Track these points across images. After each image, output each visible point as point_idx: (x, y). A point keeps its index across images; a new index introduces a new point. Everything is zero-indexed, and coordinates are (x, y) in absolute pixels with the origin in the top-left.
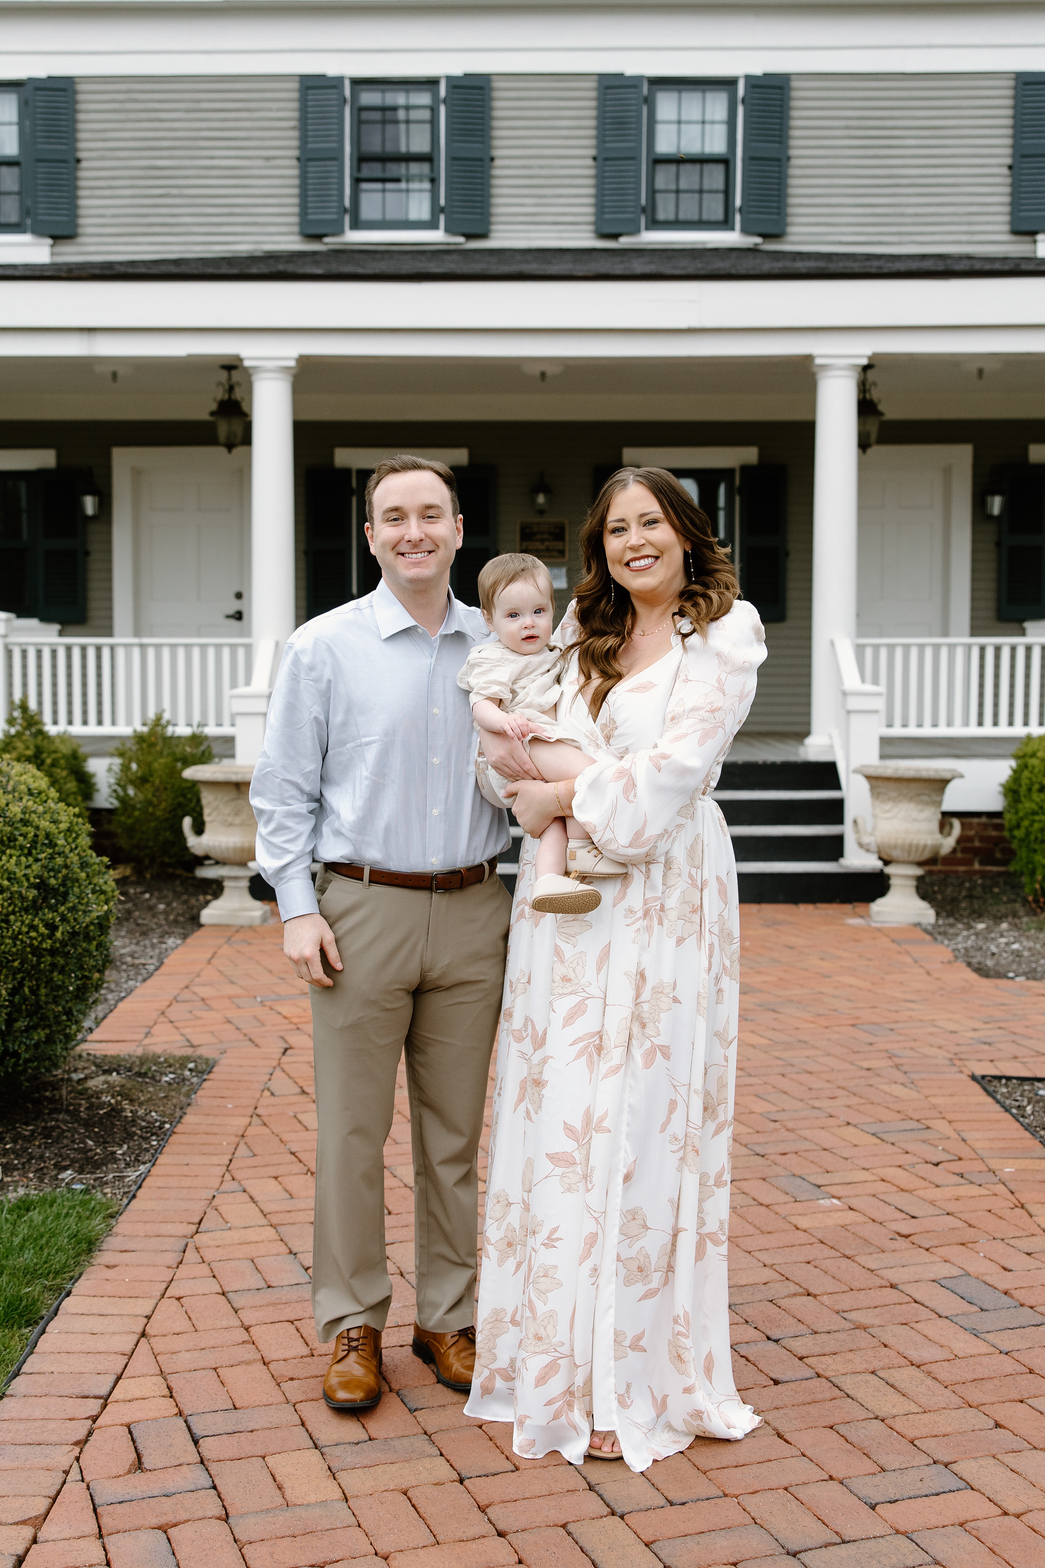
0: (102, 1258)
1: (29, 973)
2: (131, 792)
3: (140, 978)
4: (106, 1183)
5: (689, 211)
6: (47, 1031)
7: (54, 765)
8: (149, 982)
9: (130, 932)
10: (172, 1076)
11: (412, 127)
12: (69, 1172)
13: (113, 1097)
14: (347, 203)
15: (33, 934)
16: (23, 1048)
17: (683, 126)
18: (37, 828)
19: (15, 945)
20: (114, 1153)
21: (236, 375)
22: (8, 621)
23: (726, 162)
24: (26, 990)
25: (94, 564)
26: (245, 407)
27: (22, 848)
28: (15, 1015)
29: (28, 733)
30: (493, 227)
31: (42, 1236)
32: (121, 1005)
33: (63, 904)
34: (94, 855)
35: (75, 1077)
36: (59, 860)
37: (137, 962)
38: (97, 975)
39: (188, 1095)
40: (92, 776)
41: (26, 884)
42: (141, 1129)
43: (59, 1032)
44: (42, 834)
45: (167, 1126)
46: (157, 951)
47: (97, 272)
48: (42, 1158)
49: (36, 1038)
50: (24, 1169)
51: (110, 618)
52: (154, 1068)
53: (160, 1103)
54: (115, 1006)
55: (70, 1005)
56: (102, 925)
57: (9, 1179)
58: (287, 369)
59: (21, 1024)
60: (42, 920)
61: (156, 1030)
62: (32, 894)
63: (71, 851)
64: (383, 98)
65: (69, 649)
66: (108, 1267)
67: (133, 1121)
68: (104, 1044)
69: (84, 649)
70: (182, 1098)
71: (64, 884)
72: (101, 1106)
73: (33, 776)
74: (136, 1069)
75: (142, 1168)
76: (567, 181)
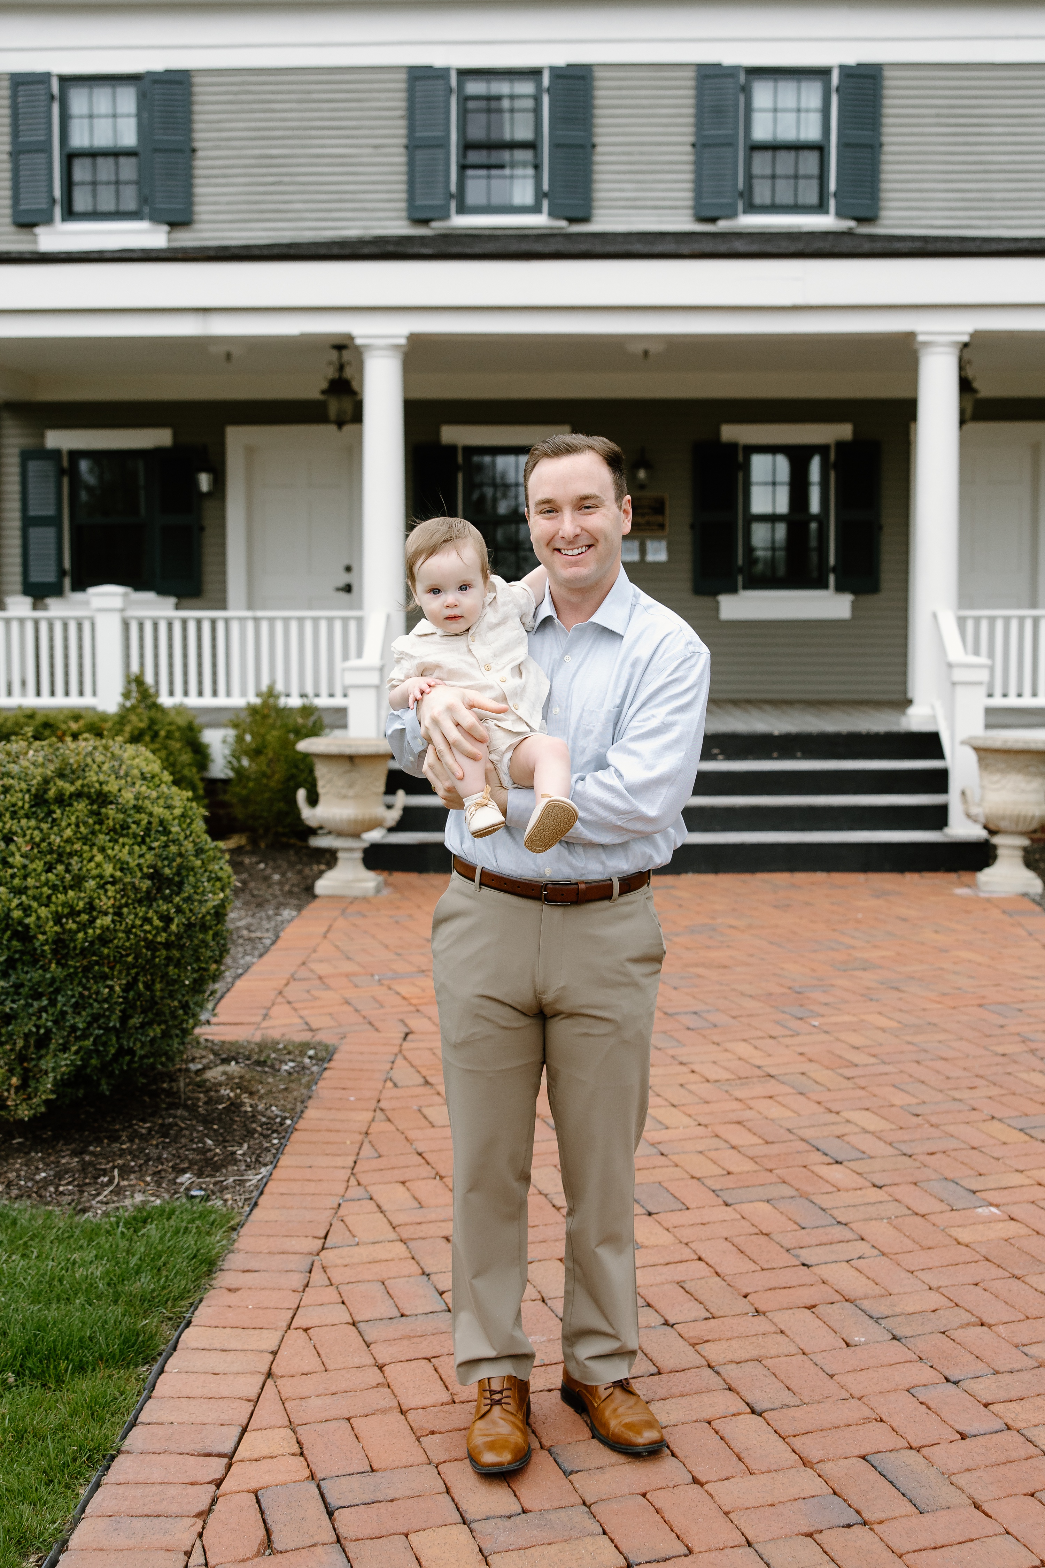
0: (224, 1279)
1: (143, 968)
4: (227, 1188)
5: (785, 195)
6: (163, 1027)
7: (168, 737)
10: (292, 1065)
11: (516, 115)
12: (188, 1176)
13: (232, 1090)
14: (453, 189)
16: (139, 1044)
17: (779, 114)
18: (151, 815)
19: (129, 939)
20: (234, 1153)
21: (347, 354)
23: (821, 149)
24: (141, 986)
25: (209, 539)
26: (355, 386)
27: (135, 836)
28: (129, 1012)
29: (142, 706)
30: (595, 211)
31: (159, 1256)
32: (237, 984)
33: (178, 894)
34: (210, 839)
35: (193, 1067)
36: (174, 849)
38: (213, 966)
39: (309, 1086)
40: (208, 747)
41: (139, 874)
42: (261, 1126)
43: (176, 1027)
44: (155, 821)
45: (288, 1122)
46: (273, 923)
47: (212, 254)
48: (159, 1159)
49: (152, 1034)
50: (141, 1172)
51: (223, 591)
52: (273, 1055)
53: (281, 1096)
55: (186, 998)
56: (219, 915)
57: (125, 1182)
58: (397, 347)
60: (156, 912)
61: (274, 1012)
62: (146, 884)
63: (186, 837)
64: (489, 88)
67: (253, 1116)
68: (225, 1028)
69: (199, 622)
70: (303, 1090)
71: (178, 874)
72: (220, 1099)
74: (256, 1057)
75: (264, 1171)
76: (667, 167)
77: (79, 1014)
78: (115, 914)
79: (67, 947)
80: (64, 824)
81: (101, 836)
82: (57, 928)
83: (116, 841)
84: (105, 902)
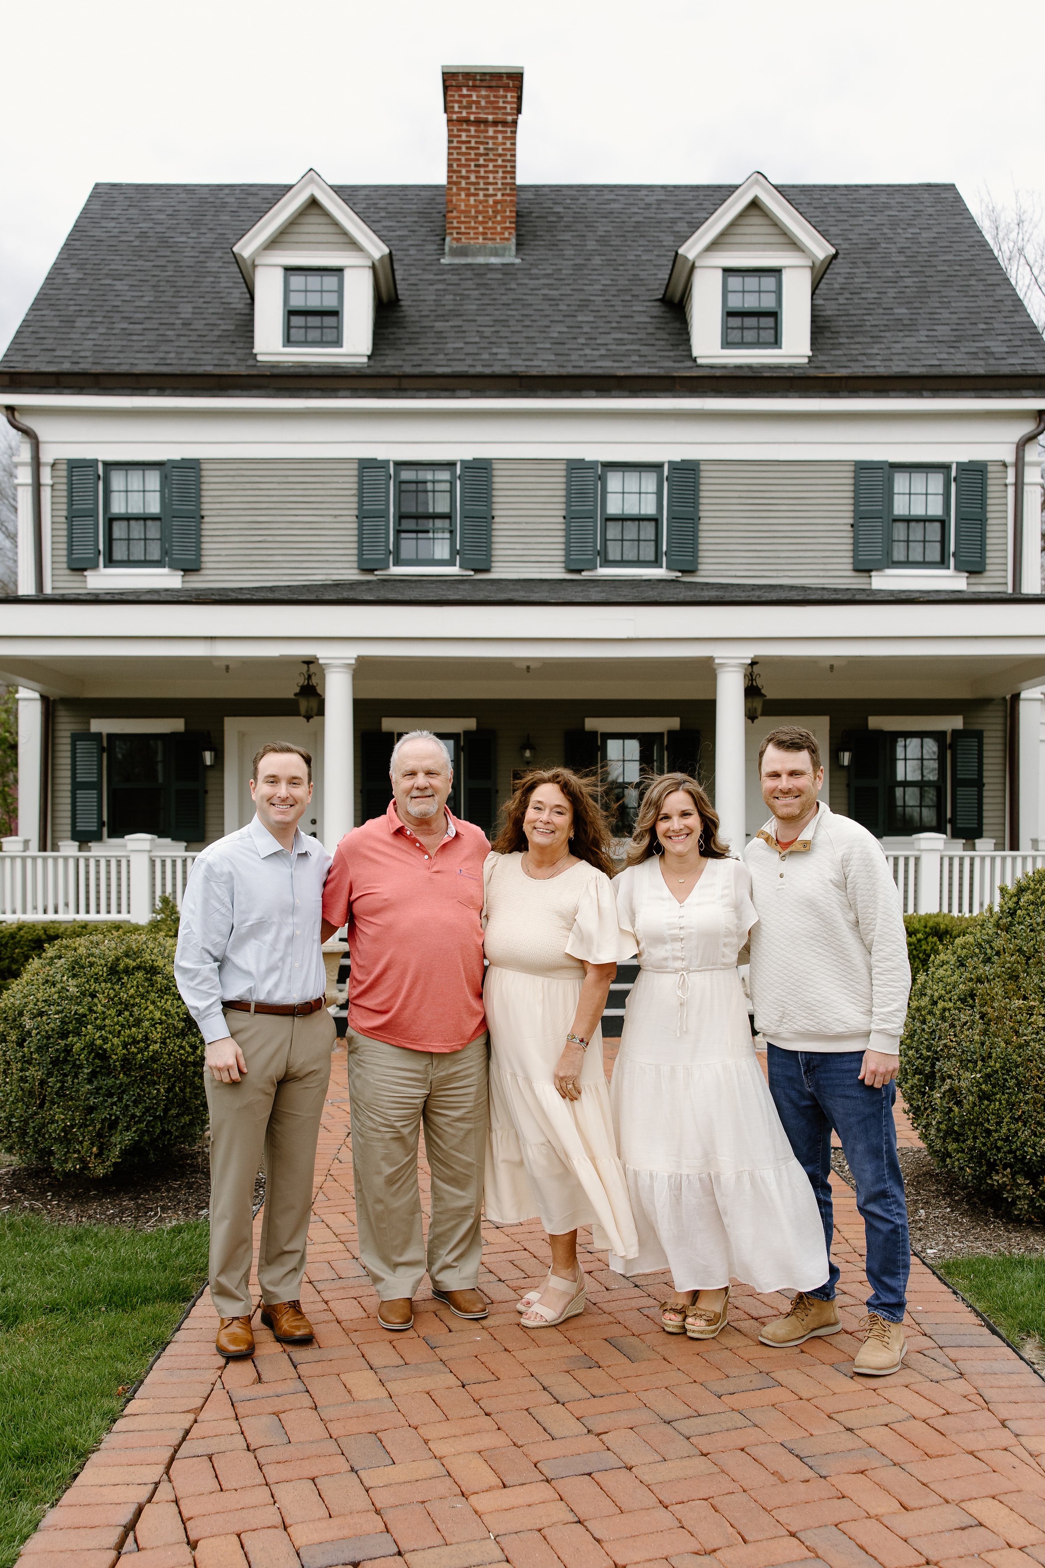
1: (179, 1078)
5: (630, 555)
11: (437, 495)
14: (391, 547)
15: (182, 1052)
17: (626, 496)
19: (170, 1059)
21: (313, 669)
22: (152, 840)
23: (655, 520)
24: (177, 1089)
25: (211, 799)
26: (319, 691)
29: (169, 919)
30: (494, 564)
47: (217, 598)
48: (186, 1201)
50: (175, 1209)
58: (349, 665)
60: (188, 1043)
62: (181, 1025)
64: (417, 475)
76: (546, 533)
77: (137, 1107)
78: (161, 1043)
79: (130, 1063)
80: (129, 986)
81: (153, 994)
82: (124, 1052)
83: (162, 998)
84: (155, 1035)
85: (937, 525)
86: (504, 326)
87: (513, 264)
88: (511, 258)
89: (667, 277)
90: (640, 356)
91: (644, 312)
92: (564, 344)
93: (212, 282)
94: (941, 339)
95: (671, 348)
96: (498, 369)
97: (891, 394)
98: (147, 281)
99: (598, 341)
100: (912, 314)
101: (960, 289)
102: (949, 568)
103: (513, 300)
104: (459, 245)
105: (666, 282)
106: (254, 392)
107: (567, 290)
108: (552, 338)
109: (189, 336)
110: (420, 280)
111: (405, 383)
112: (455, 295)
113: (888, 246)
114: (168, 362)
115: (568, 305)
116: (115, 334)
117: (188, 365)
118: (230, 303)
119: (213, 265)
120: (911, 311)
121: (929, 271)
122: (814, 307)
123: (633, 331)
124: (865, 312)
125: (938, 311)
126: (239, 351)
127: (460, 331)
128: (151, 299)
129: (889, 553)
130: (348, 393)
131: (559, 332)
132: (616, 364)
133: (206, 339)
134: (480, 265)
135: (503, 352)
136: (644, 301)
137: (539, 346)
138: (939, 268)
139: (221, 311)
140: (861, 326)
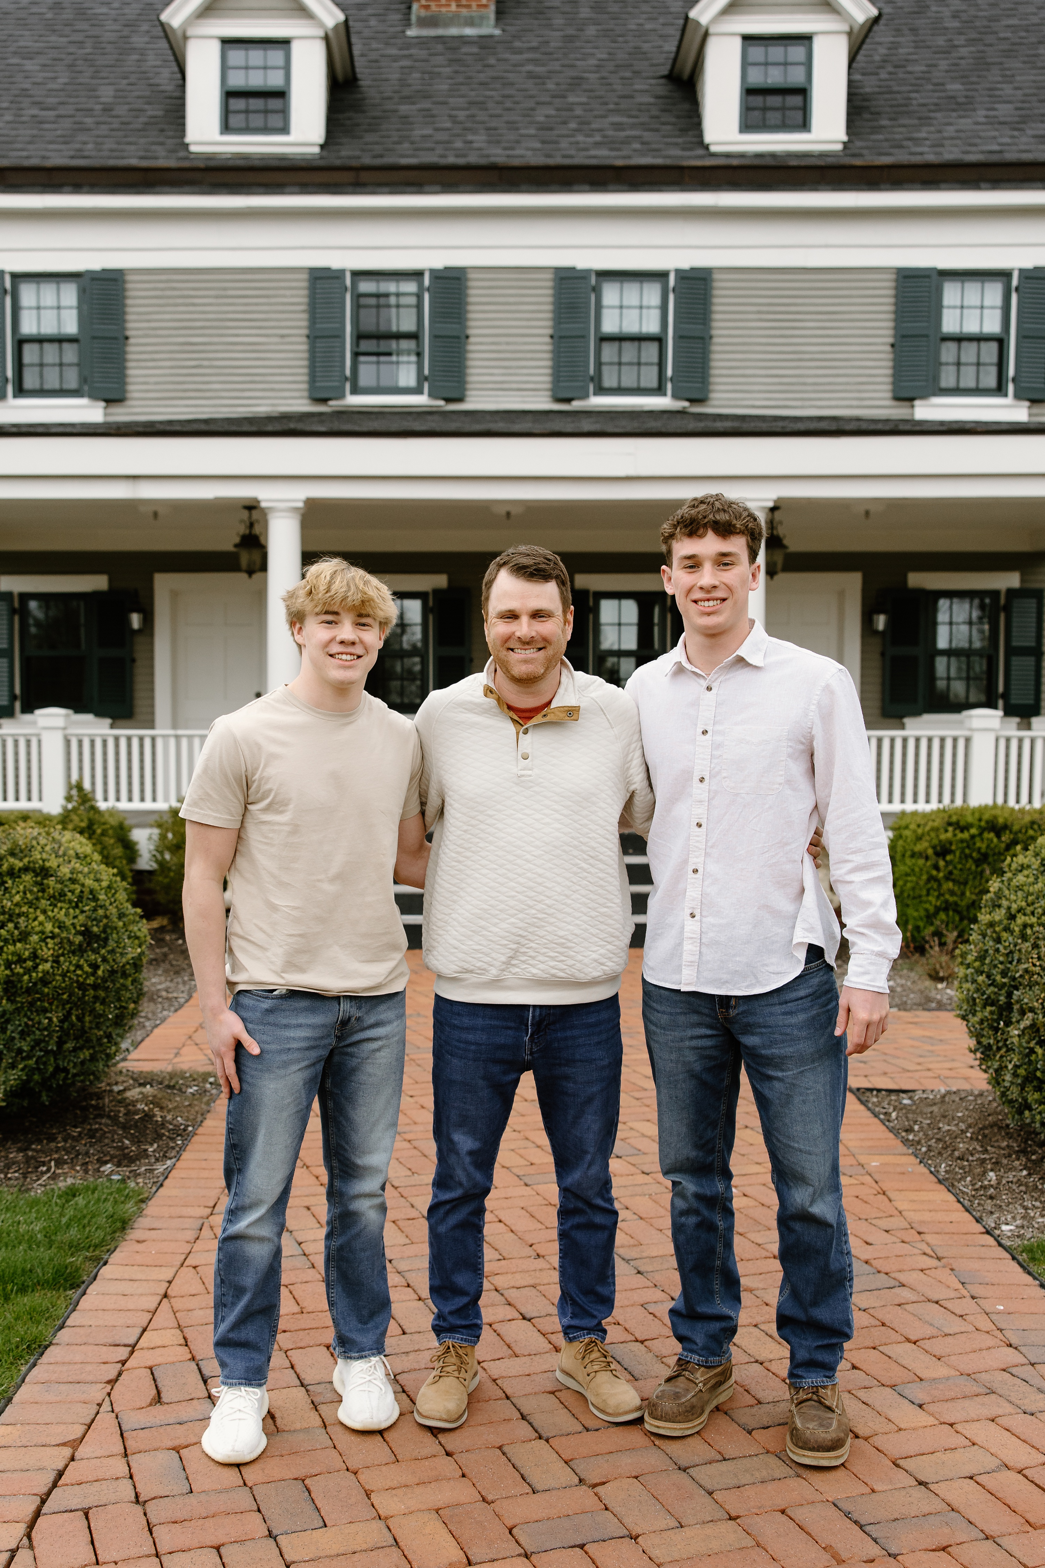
0: (134, 1234)
1: (75, 1004)
2: (167, 856)
3: (172, 1009)
4: (139, 1174)
5: (628, 380)
6: (91, 1051)
7: (103, 834)
8: (180, 1012)
9: (166, 971)
10: (195, 1088)
11: (402, 310)
12: (109, 1165)
13: (146, 1105)
14: (348, 372)
16: (72, 1064)
17: (624, 311)
18: (83, 885)
19: (64, 981)
20: (146, 1150)
21: (255, 514)
22: (67, 716)
23: (659, 340)
24: (74, 1018)
25: (139, 669)
26: (261, 541)
27: (70, 902)
28: (65, 1038)
29: (82, 808)
30: (468, 393)
31: (85, 1217)
32: (156, 1031)
33: (104, 947)
34: (130, 907)
35: (116, 1088)
36: (101, 912)
37: (170, 995)
38: (132, 1006)
39: (208, 1104)
40: (136, 843)
41: (73, 931)
42: (169, 1131)
43: (101, 1052)
44: (86, 890)
45: (190, 1129)
46: (187, 987)
47: (141, 429)
48: (87, 1154)
49: (82, 1057)
50: (72, 1163)
51: (152, 713)
52: (181, 1082)
53: (184, 1110)
54: (152, 1031)
55: (110, 1030)
56: (137, 965)
57: (60, 1171)
58: (296, 509)
59: (69, 1045)
60: (86, 961)
61: (184, 1051)
62: (78, 939)
63: (111, 904)
64: (378, 287)
65: (117, 739)
66: (138, 1242)
67: (163, 1124)
68: (141, 1063)
69: (129, 739)
70: (203, 1106)
71: (104, 931)
72: (137, 1112)
73: (80, 843)
74: (166, 1083)
75: (169, 1163)
76: (529, 355)
77: (25, 1039)
78: (54, 961)
79: (15, 986)
80: (14, 891)
81: (43, 901)
82: (8, 972)
83: (55, 906)
84: (46, 953)
85: (994, 346)
86: (481, 109)
87: (491, 36)
88: (489, 29)
89: (674, 49)
90: (643, 143)
91: (647, 91)
92: (551, 129)
93: (138, 61)
94: (1002, 119)
95: (678, 133)
96: (473, 159)
97: (943, 185)
98: (62, 60)
99: (593, 126)
100: (968, 90)
101: (1026, 59)
102: (1006, 395)
103: (493, 78)
104: (429, 14)
105: (672, 55)
106: (187, 189)
107: (556, 66)
108: (538, 123)
109: (110, 123)
110: (382, 56)
111: (365, 176)
112: (423, 73)
113: (940, 9)
114: (86, 153)
115: (558, 84)
116: (23, 123)
117: (109, 158)
118: (158, 85)
119: (138, 41)
120: (968, 87)
121: (989, 39)
122: (851, 84)
123: (634, 113)
124: (911, 88)
125: (999, 86)
126: (169, 141)
127: (429, 116)
128: (66, 80)
129: (936, 378)
130: (297, 189)
131: (547, 116)
132: (613, 153)
133: (131, 126)
134: (453, 37)
135: (479, 139)
136: (648, 78)
137: (523, 132)
138: (1002, 35)
139: (148, 93)
140: (906, 105)
